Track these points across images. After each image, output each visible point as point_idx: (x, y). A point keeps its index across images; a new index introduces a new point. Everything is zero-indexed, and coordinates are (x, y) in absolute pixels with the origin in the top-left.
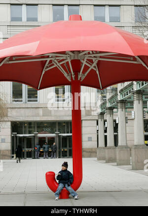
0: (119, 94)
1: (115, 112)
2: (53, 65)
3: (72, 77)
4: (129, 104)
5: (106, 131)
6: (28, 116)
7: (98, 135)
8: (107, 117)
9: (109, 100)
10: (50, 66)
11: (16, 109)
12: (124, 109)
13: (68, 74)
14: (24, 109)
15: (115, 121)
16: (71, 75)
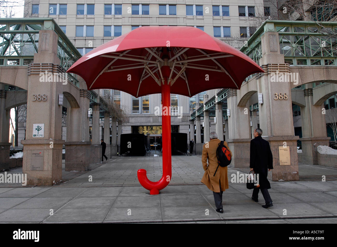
0: (205, 106)
1: (202, 119)
2: (148, 74)
3: (162, 82)
4: (211, 114)
5: (195, 133)
6: (143, 123)
7: (190, 136)
8: (196, 122)
9: (197, 110)
10: (146, 76)
11: (135, 118)
12: (208, 117)
13: (158, 79)
14: (140, 118)
15: (202, 125)
16: (161, 80)
